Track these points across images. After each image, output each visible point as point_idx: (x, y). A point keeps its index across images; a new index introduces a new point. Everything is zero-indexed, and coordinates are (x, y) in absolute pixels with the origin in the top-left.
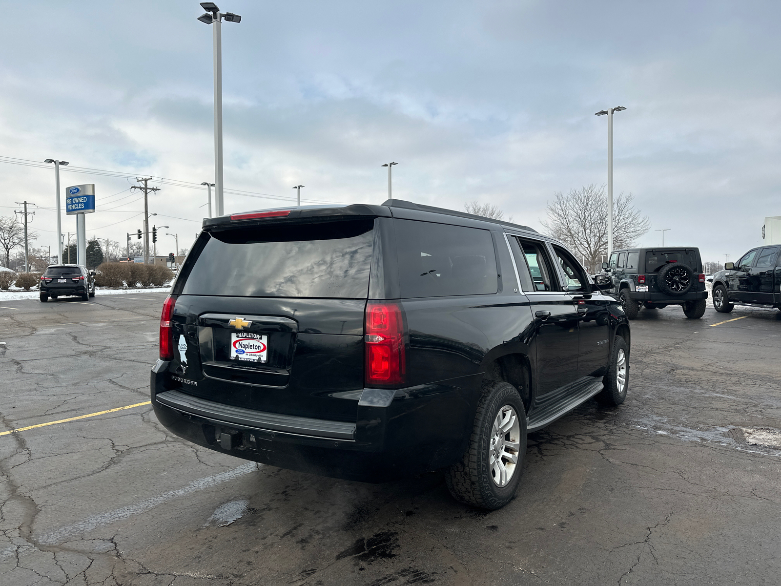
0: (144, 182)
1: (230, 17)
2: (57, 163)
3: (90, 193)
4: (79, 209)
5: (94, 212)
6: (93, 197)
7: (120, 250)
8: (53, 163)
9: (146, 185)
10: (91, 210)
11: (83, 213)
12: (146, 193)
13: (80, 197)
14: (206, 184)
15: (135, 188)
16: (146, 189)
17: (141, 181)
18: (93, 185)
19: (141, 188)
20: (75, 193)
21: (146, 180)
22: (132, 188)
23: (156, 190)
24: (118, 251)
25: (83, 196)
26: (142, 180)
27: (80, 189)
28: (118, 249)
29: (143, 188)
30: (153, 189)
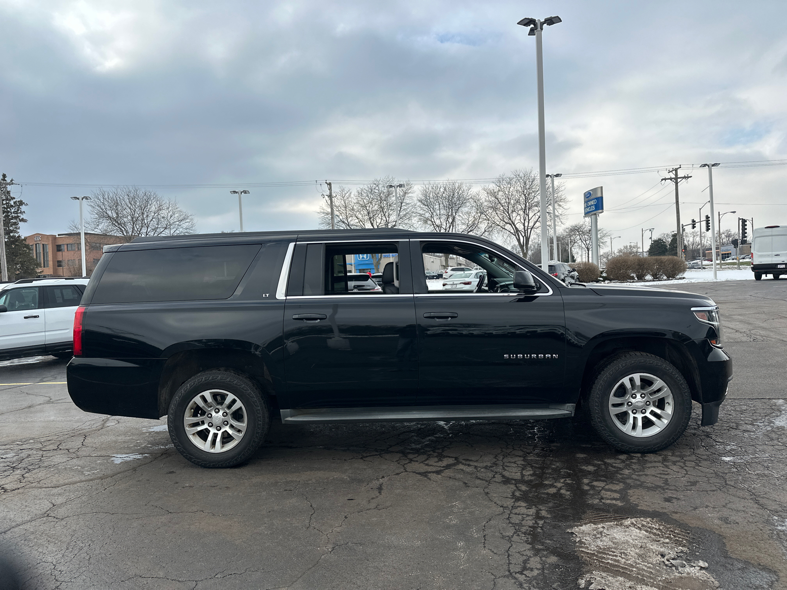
0: (674, 172)
1: (551, 21)
2: (552, 176)
3: (599, 195)
4: (592, 211)
5: (603, 212)
6: (602, 198)
7: (707, 240)
8: (550, 177)
9: (676, 174)
10: (601, 211)
11: (595, 214)
12: (677, 183)
13: (592, 200)
14: (705, 165)
15: (665, 179)
16: (676, 180)
17: (671, 171)
18: (602, 187)
19: (671, 179)
20: (588, 197)
21: (676, 170)
22: (662, 180)
23: (688, 177)
24: (705, 241)
25: (594, 199)
26: (673, 171)
27: (592, 193)
28: (706, 239)
29: (673, 178)
30: (685, 177)
